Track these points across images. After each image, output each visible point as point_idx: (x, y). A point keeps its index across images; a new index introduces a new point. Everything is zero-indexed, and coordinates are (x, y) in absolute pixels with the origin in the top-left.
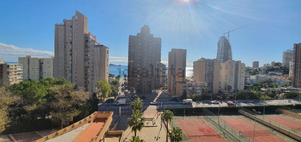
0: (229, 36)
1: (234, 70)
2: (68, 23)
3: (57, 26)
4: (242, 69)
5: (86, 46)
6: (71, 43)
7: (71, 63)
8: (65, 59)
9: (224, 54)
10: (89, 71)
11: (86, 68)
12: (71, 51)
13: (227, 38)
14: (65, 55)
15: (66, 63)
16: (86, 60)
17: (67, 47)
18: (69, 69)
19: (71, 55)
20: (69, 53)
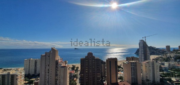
0: (145, 40)
1: (151, 68)
2: (48, 54)
3: (42, 56)
4: (157, 67)
5: (57, 67)
6: (49, 66)
7: (48, 77)
8: (45, 75)
9: (144, 51)
10: (58, 82)
11: (56, 80)
12: (48, 70)
13: (145, 41)
14: (45, 72)
15: (45, 77)
16: (56, 75)
17: (46, 68)
18: (47, 81)
19: (48, 72)
20: (47, 71)
